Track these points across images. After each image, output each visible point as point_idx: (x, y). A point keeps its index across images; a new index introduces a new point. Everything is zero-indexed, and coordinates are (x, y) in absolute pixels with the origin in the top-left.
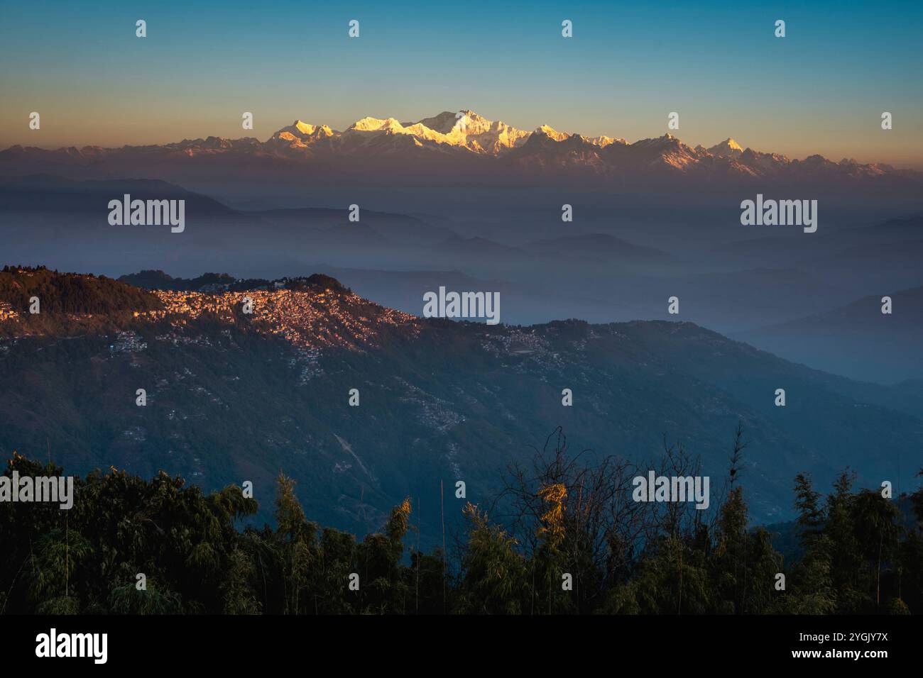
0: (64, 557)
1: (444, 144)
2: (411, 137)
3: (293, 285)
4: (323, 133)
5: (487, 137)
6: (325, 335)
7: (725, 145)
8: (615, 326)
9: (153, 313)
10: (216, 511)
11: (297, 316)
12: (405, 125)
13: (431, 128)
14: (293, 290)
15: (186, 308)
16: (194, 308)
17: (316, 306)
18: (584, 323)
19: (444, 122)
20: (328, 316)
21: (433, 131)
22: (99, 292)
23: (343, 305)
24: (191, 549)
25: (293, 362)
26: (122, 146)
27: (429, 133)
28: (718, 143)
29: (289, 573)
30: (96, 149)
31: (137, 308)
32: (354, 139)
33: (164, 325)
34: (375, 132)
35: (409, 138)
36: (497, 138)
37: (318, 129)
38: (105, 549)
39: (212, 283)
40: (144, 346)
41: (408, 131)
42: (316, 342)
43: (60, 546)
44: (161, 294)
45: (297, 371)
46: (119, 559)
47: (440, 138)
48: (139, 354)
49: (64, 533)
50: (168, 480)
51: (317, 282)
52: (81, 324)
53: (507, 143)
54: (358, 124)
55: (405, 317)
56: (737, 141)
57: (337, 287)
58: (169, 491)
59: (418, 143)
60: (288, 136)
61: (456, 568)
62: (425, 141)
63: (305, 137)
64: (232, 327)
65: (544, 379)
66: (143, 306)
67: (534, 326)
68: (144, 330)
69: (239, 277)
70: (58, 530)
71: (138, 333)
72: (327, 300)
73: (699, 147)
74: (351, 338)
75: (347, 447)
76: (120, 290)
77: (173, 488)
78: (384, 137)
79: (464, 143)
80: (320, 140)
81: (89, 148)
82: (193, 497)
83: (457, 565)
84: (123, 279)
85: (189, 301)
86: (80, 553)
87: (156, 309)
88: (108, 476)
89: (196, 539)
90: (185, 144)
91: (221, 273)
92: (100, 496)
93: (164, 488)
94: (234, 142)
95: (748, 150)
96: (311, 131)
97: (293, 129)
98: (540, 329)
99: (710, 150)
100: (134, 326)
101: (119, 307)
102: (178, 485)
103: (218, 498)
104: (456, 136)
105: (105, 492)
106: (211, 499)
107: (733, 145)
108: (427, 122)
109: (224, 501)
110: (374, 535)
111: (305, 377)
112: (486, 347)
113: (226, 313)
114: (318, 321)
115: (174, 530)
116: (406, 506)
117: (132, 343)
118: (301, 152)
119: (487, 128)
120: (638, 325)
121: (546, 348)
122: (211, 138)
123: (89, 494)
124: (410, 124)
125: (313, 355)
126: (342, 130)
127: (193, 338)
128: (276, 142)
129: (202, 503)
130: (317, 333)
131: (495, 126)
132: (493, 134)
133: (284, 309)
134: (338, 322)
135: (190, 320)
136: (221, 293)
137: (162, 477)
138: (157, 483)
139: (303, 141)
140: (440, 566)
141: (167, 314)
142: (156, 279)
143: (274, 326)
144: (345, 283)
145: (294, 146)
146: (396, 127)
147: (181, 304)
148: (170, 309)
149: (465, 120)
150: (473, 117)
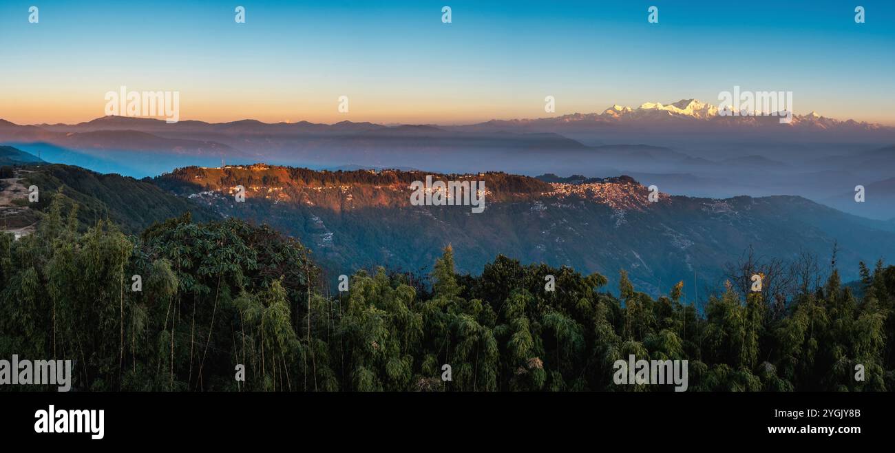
0: (521, 300)
1: (683, 115)
2: (667, 111)
3: (612, 180)
4: (627, 110)
5: (703, 111)
6: (627, 203)
7: (811, 115)
8: (764, 198)
9: (550, 193)
10: (589, 284)
11: (614, 195)
12: (664, 106)
13: (677, 107)
14: (613, 183)
15: (564, 191)
16: (567, 191)
17: (623, 190)
18: (749, 197)
19: (683, 104)
20: (629, 195)
21: (678, 109)
22: (527, 184)
23: (636, 189)
24: (578, 301)
25: (613, 216)
26: (537, 118)
27: (676, 110)
28: (808, 113)
29: (626, 314)
30: (527, 120)
31: (543, 191)
32: (641, 112)
33: (554, 199)
34: (650, 109)
35: (667, 112)
36: (707, 111)
37: (624, 109)
38: (539, 298)
39: (575, 180)
40: (546, 208)
41: (666, 108)
42: (623, 207)
43: (519, 295)
44: (553, 184)
45: (615, 221)
46: (546, 303)
47: (681, 111)
48: (543, 212)
49: (521, 290)
50: (567, 269)
51: (624, 179)
52: (519, 198)
53: (712, 114)
54: (643, 106)
55: (665, 196)
56: (817, 113)
57: (633, 182)
58: (567, 274)
59: (670, 114)
60: (610, 112)
61: (701, 313)
62: (674, 113)
63: (618, 112)
64: (585, 200)
65: (731, 224)
66: (545, 190)
67: (726, 199)
68: (545, 200)
69: (588, 177)
70: (519, 289)
71: (543, 202)
72: (628, 187)
73: (800, 116)
74: (640, 205)
75: (638, 257)
76: (536, 182)
77: (569, 273)
78: (655, 112)
79: (692, 114)
80: (625, 113)
81: (524, 120)
82: (578, 278)
83: (701, 312)
84: (537, 178)
85: (565, 188)
86: (528, 299)
87: (551, 191)
88: (540, 266)
89: (580, 297)
90: (565, 117)
91: (580, 175)
92: (537, 274)
93: (565, 273)
94: (587, 115)
95: (822, 117)
96: (621, 109)
97: (613, 109)
98: (729, 200)
99: (805, 117)
100: (541, 199)
101: (535, 190)
102: (571, 271)
103: (590, 278)
104: (688, 111)
105: (538, 273)
106: (587, 279)
107: (815, 114)
108: (674, 104)
109: (592, 280)
110: (663, 297)
111: (618, 224)
112: (704, 209)
113: (582, 193)
114: (624, 197)
115: (570, 292)
116: (681, 284)
117: (540, 206)
118: (616, 119)
119: (703, 107)
120: (774, 197)
121: (732, 209)
122: (576, 114)
123: (532, 273)
124: (667, 105)
125: (622, 214)
126: (636, 108)
127: (567, 205)
128: (606, 115)
129: (582, 281)
130: (624, 203)
131: (706, 106)
132: (705, 110)
133: (609, 192)
134: (633, 198)
135: (566, 197)
136: (580, 184)
137: (564, 268)
138: (562, 271)
139: (618, 113)
140: (692, 310)
141: (556, 194)
142: (551, 178)
143: (604, 200)
144: (636, 179)
145: (613, 116)
146: (660, 107)
147: (562, 189)
148: (557, 191)
149: (693, 103)
150: (696, 102)
